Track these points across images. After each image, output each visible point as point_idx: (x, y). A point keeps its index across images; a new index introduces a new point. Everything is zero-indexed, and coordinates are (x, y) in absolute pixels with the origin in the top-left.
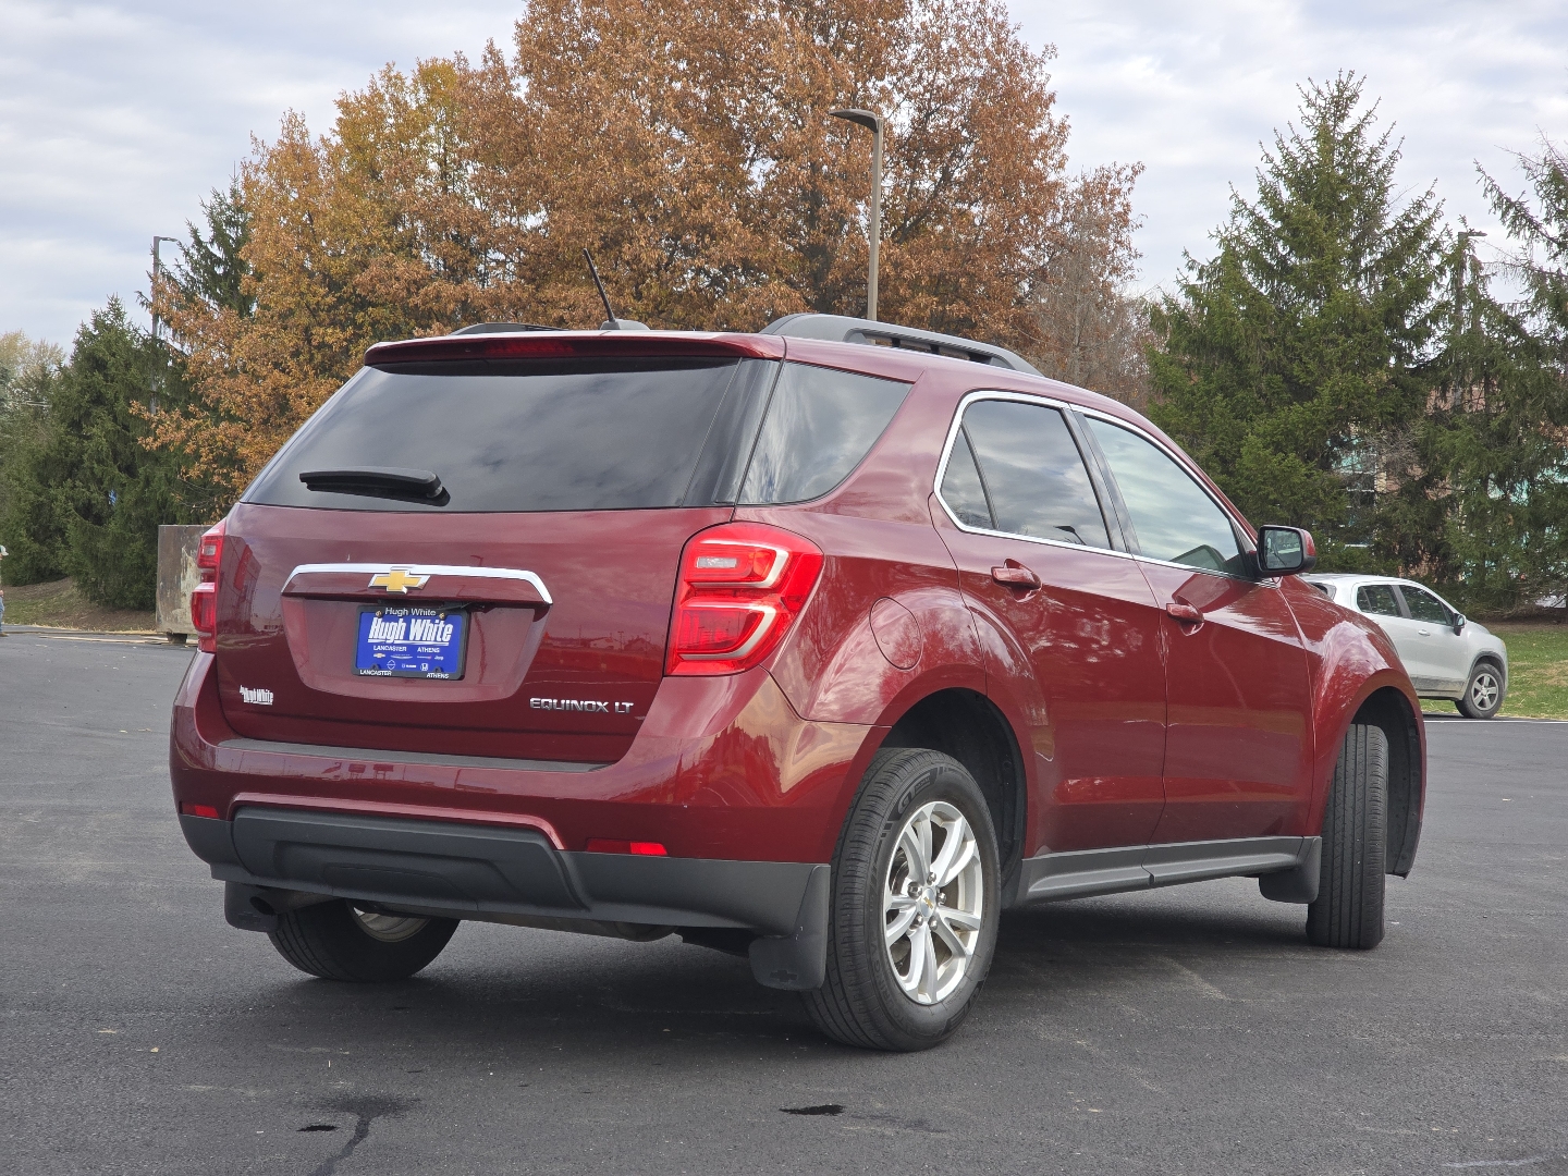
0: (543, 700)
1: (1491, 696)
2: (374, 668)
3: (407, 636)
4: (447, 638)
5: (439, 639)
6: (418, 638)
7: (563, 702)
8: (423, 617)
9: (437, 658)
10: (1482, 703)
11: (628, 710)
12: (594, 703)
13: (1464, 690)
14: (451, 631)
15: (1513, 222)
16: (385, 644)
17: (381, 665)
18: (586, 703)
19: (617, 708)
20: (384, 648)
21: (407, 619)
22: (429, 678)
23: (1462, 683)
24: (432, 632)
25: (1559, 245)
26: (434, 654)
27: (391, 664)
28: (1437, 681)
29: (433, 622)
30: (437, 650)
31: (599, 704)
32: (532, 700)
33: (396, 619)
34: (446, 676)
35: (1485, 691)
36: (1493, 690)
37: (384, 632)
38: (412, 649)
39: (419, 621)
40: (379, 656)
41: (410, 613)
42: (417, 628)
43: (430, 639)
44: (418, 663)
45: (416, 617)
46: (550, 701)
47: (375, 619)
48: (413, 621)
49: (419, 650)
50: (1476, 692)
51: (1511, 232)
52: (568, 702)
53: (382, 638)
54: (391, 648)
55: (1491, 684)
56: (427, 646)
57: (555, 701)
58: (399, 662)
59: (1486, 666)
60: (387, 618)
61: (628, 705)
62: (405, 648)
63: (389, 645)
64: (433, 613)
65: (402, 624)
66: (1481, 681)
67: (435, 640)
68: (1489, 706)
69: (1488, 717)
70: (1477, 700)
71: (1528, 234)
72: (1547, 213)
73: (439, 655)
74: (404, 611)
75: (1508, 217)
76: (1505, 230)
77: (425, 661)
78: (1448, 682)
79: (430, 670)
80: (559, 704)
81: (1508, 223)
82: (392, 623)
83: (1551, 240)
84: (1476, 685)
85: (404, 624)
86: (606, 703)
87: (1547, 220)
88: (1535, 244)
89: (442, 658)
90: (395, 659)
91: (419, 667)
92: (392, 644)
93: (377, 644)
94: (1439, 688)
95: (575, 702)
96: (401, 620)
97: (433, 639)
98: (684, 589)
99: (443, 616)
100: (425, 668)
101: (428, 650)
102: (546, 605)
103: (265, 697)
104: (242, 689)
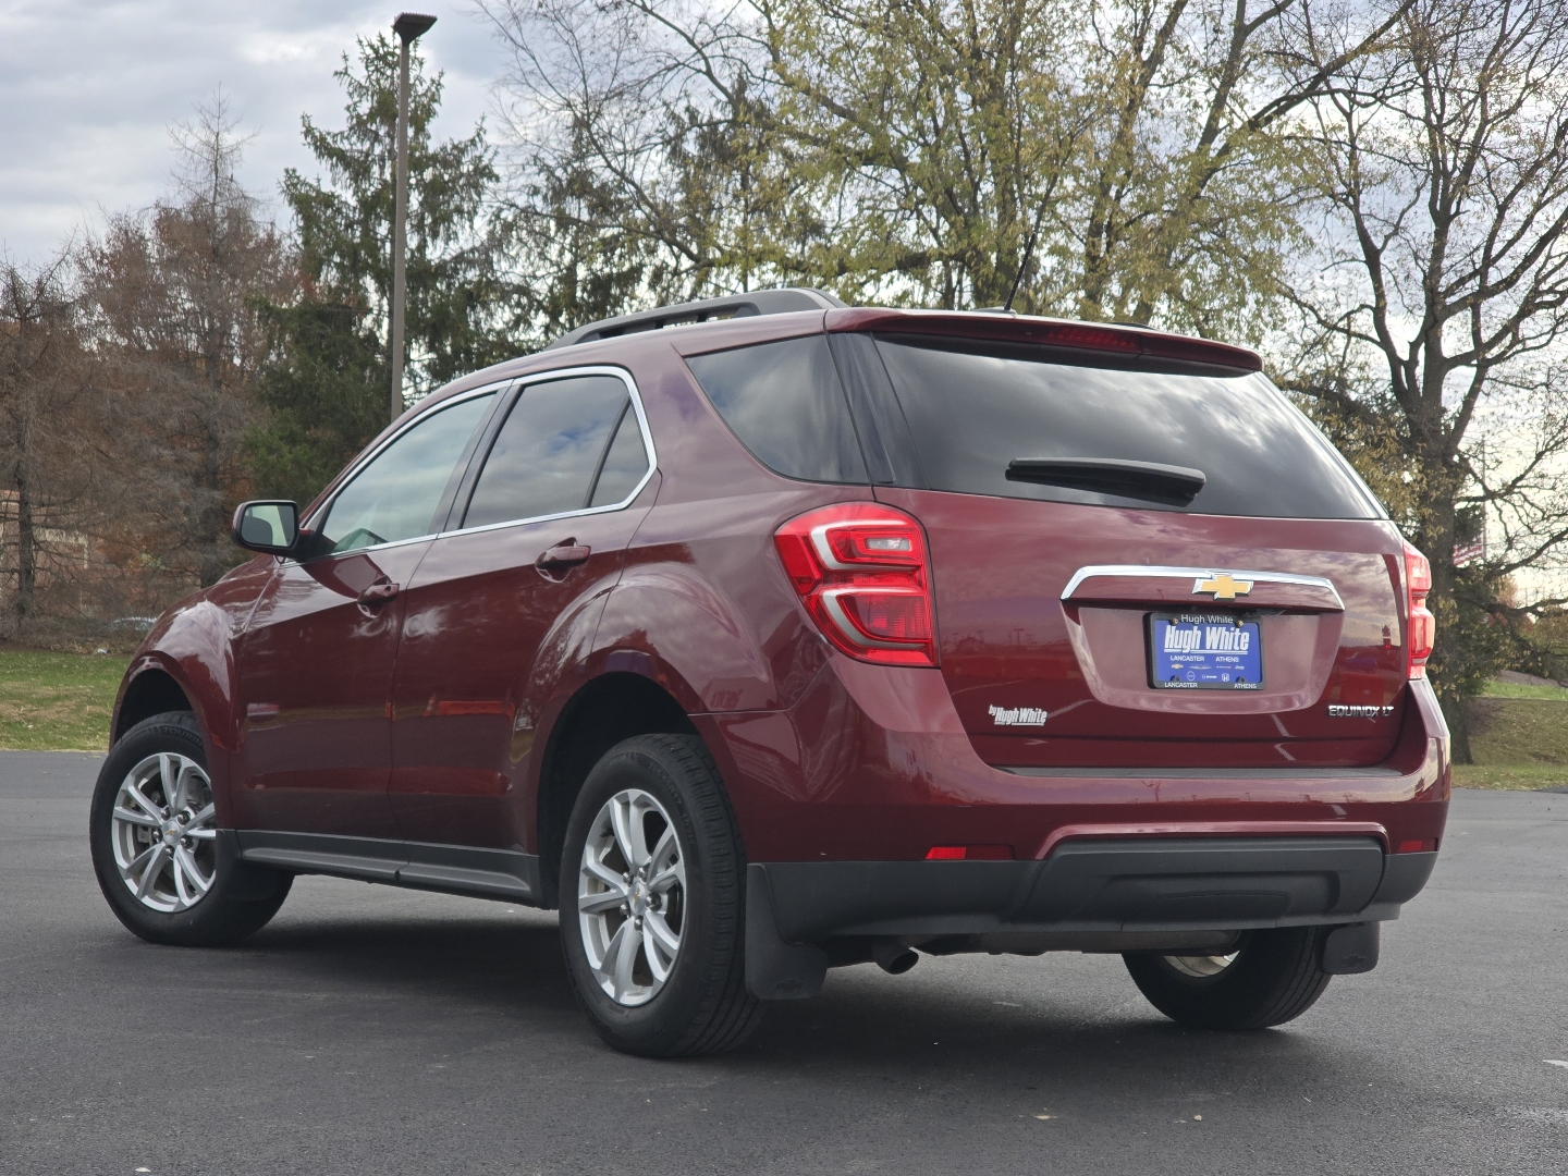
0: (1337, 706)
3: (1203, 646)
5: (1236, 647)
6: (1215, 647)
7: (1351, 708)
8: (1218, 624)
9: (1238, 667)
14: (1248, 639)
16: (1181, 654)
17: (1180, 676)
20: (1181, 658)
21: (1202, 628)
22: (1236, 689)
24: (1228, 641)
26: (1233, 664)
27: (1190, 675)
29: (1228, 630)
30: (1236, 660)
32: (1331, 707)
33: (1189, 627)
34: (1254, 686)
37: (1177, 640)
38: (1210, 658)
39: (1215, 629)
40: (1177, 666)
41: (1205, 620)
42: (1213, 636)
43: (1227, 646)
44: (1219, 673)
45: (1213, 624)
46: (1343, 708)
47: (1170, 628)
48: (1209, 628)
49: (1218, 659)
52: (1356, 708)
53: (1177, 647)
54: (1188, 658)
56: (1225, 656)
57: (1346, 708)
58: (1198, 673)
60: (1181, 626)
62: (1202, 658)
63: (1186, 654)
64: (1230, 620)
65: (1196, 632)
67: (1233, 649)
73: (1239, 664)
74: (1199, 619)
77: (1226, 671)
79: (1233, 680)
80: (1349, 710)
82: (1186, 631)
85: (1200, 633)
89: (1243, 666)
90: (1194, 670)
91: (1220, 677)
92: (1189, 654)
93: (1174, 654)
96: (1196, 628)
97: (1230, 647)
99: (1241, 623)
100: (1226, 678)
101: (1227, 659)
102: (1339, 611)
103: (1033, 717)
104: (992, 710)
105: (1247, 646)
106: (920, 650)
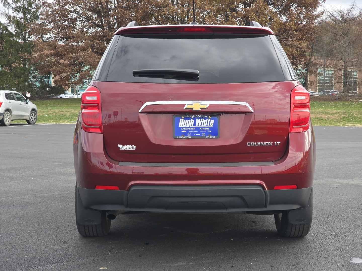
0: (251, 143)
1: (35, 119)
2: (183, 136)
3: (195, 124)
4: (212, 125)
6: (200, 125)
7: (258, 143)
8: (201, 118)
9: (209, 131)
10: (33, 121)
11: (279, 144)
12: (268, 143)
13: (29, 117)
14: (213, 122)
15: (4, 3)
16: (186, 127)
17: (185, 134)
18: (266, 143)
19: (275, 144)
21: (194, 119)
22: (207, 138)
23: (28, 116)
24: (205, 123)
25: (15, 9)
26: (207, 130)
27: (189, 134)
28: (23, 116)
29: (205, 119)
30: (208, 129)
31: (270, 143)
32: (248, 143)
33: (190, 119)
34: (214, 137)
35: (33, 118)
36: (35, 117)
37: (182, 123)
38: (198, 129)
39: (200, 119)
40: (184, 131)
41: (196, 117)
42: (199, 122)
44: (201, 133)
45: (198, 118)
46: (254, 143)
47: (181, 119)
48: (197, 119)
49: (201, 129)
50: (31, 118)
51: (3, 6)
52: (260, 143)
53: (184, 126)
54: (188, 129)
55: (35, 116)
56: (204, 128)
57: (256, 143)
58: (192, 133)
59: (33, 112)
60: (185, 119)
61: (279, 143)
62: (194, 129)
63: (188, 128)
64: (206, 116)
65: (192, 121)
66: (32, 115)
67: (207, 125)
68: (34, 121)
69: (34, 124)
70: (32, 120)
71: (7, 6)
72: (12, 2)
74: (192, 117)
75: (3, 2)
76: (2, 5)
77: (204, 132)
78: (25, 116)
79: (206, 135)
80: (257, 144)
81: (3, 3)
82: (188, 121)
83: (13, 8)
84: (31, 116)
85: (193, 121)
86: (272, 143)
87: (12, 3)
88: (9, 9)
89: (211, 131)
90: (191, 133)
91: (201, 134)
92: (189, 127)
93: (183, 128)
94: (24, 117)
95: (262, 143)
96: (192, 119)
97: (206, 125)
98: (293, 106)
99: (210, 117)
100: (204, 135)
101: (205, 129)
102: (251, 112)
103: (131, 147)
104: (119, 145)
105: (213, 124)
106: (99, 128)
